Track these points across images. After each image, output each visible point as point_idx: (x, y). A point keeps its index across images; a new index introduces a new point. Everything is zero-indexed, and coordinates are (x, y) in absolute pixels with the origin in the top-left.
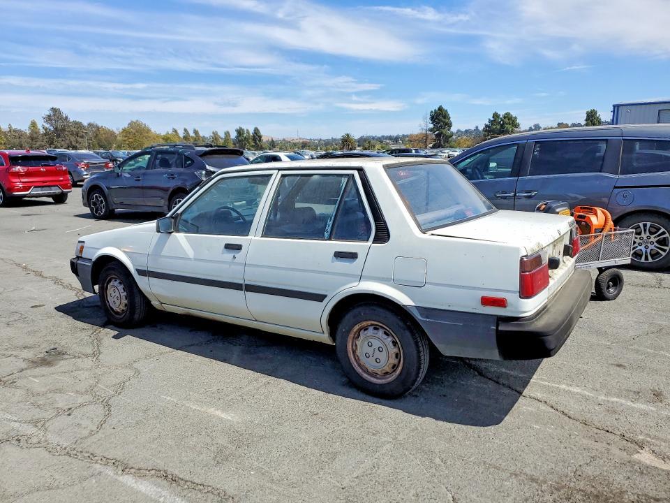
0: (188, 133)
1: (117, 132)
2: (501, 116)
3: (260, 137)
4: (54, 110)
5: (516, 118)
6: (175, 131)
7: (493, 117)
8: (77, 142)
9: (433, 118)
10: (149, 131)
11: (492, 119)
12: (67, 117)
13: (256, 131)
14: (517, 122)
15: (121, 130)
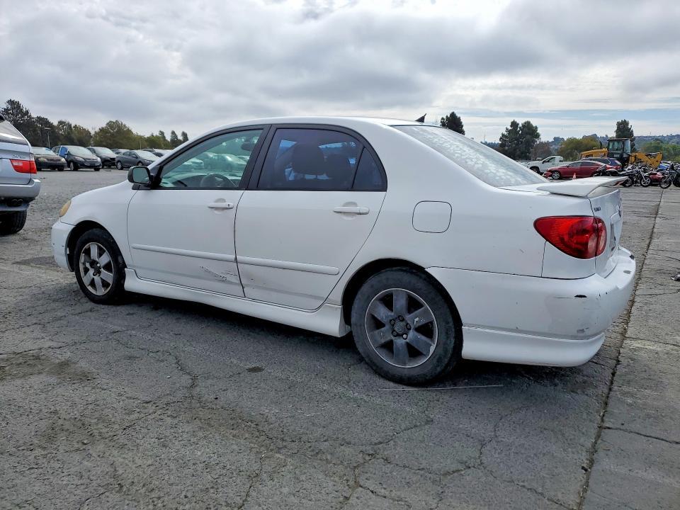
0: (176, 136)
4: (11, 102)
5: (536, 128)
6: (162, 133)
12: (27, 112)
14: (538, 132)
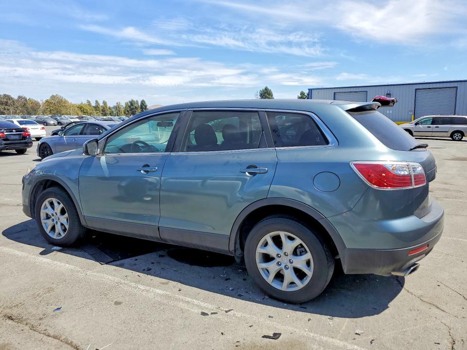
1: (41, 103)
2: (306, 94)
3: (146, 106)
7: (301, 95)
8: (5, 109)
9: (261, 95)
10: (66, 102)
11: (300, 96)
13: (143, 102)
15: (44, 101)
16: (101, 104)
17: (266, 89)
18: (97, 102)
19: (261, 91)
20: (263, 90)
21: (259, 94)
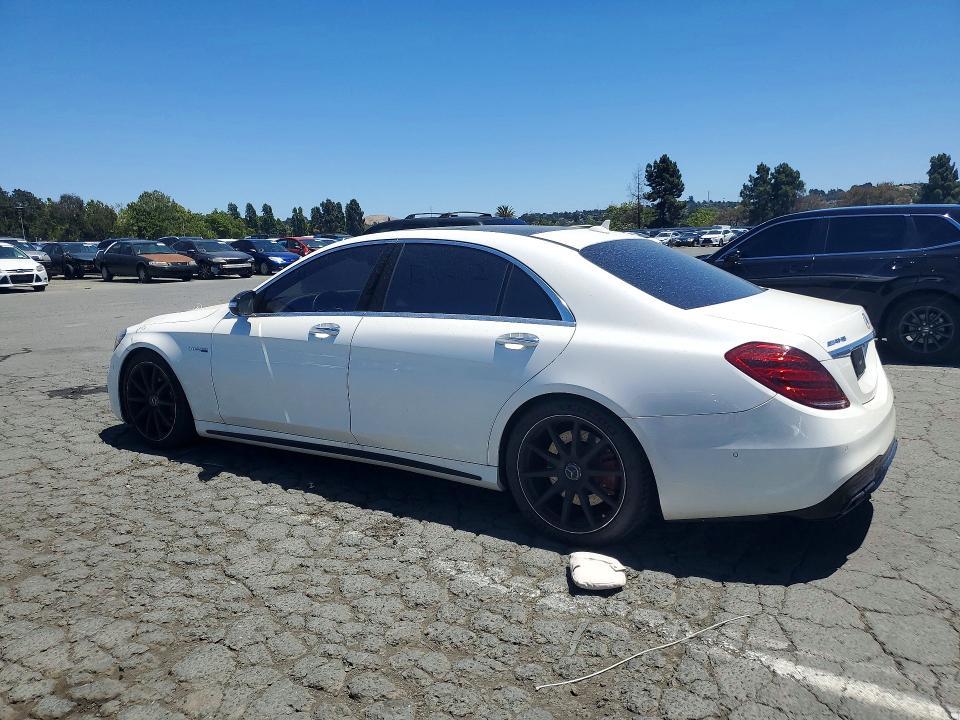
2: (772, 171)
3: (361, 215)
5: (798, 173)
6: (233, 208)
7: (757, 173)
9: (650, 177)
11: (756, 176)
14: (801, 179)
15: (125, 207)
16: (260, 213)
17: (665, 159)
18: (250, 208)
19: (649, 166)
20: (655, 162)
21: (644, 174)
